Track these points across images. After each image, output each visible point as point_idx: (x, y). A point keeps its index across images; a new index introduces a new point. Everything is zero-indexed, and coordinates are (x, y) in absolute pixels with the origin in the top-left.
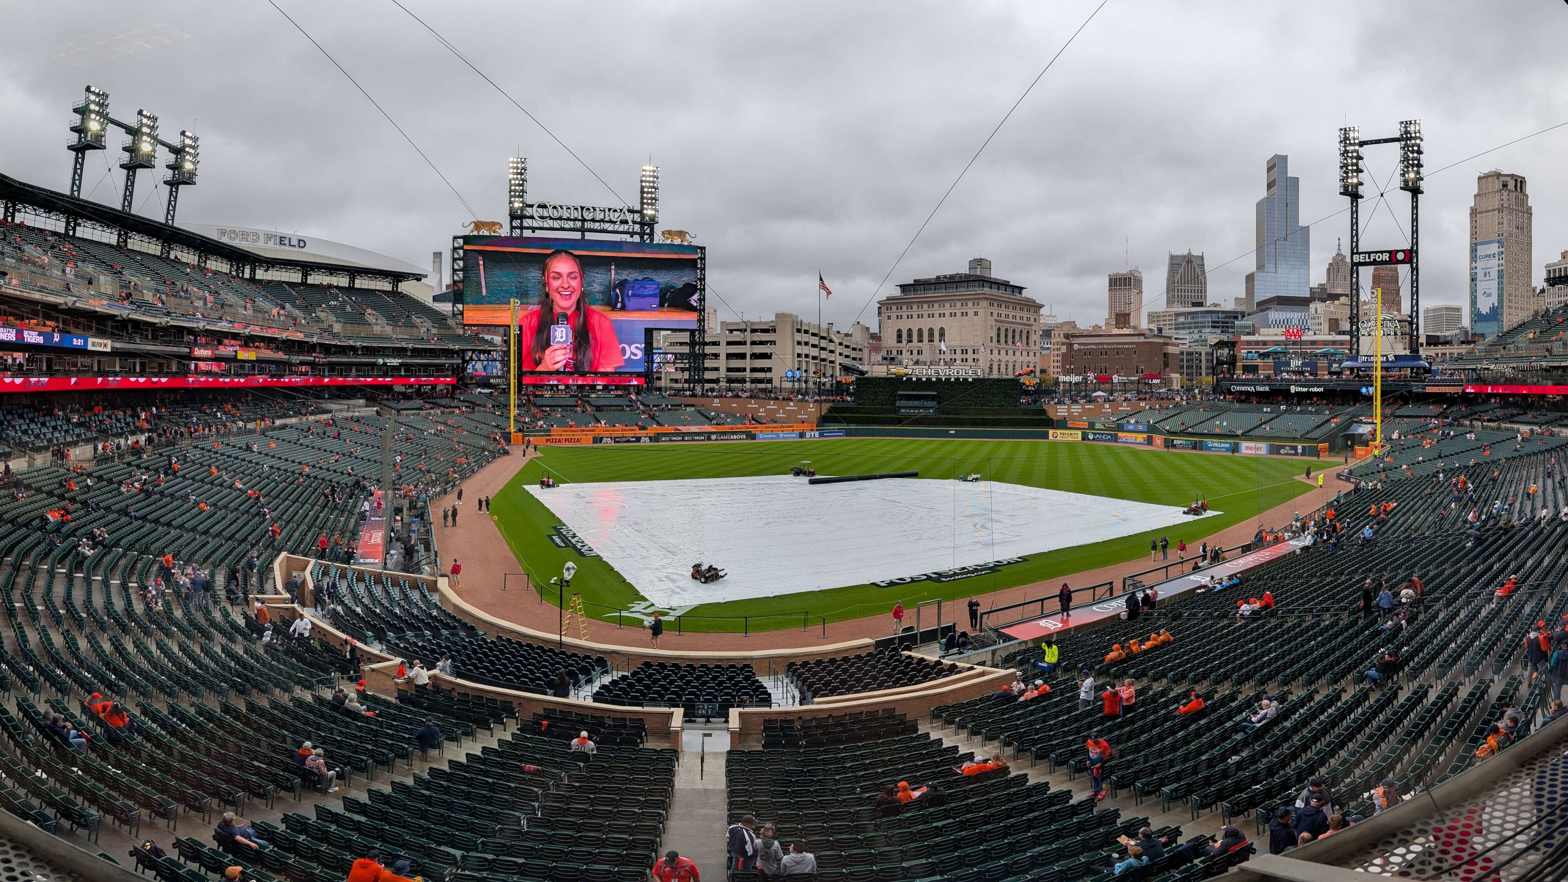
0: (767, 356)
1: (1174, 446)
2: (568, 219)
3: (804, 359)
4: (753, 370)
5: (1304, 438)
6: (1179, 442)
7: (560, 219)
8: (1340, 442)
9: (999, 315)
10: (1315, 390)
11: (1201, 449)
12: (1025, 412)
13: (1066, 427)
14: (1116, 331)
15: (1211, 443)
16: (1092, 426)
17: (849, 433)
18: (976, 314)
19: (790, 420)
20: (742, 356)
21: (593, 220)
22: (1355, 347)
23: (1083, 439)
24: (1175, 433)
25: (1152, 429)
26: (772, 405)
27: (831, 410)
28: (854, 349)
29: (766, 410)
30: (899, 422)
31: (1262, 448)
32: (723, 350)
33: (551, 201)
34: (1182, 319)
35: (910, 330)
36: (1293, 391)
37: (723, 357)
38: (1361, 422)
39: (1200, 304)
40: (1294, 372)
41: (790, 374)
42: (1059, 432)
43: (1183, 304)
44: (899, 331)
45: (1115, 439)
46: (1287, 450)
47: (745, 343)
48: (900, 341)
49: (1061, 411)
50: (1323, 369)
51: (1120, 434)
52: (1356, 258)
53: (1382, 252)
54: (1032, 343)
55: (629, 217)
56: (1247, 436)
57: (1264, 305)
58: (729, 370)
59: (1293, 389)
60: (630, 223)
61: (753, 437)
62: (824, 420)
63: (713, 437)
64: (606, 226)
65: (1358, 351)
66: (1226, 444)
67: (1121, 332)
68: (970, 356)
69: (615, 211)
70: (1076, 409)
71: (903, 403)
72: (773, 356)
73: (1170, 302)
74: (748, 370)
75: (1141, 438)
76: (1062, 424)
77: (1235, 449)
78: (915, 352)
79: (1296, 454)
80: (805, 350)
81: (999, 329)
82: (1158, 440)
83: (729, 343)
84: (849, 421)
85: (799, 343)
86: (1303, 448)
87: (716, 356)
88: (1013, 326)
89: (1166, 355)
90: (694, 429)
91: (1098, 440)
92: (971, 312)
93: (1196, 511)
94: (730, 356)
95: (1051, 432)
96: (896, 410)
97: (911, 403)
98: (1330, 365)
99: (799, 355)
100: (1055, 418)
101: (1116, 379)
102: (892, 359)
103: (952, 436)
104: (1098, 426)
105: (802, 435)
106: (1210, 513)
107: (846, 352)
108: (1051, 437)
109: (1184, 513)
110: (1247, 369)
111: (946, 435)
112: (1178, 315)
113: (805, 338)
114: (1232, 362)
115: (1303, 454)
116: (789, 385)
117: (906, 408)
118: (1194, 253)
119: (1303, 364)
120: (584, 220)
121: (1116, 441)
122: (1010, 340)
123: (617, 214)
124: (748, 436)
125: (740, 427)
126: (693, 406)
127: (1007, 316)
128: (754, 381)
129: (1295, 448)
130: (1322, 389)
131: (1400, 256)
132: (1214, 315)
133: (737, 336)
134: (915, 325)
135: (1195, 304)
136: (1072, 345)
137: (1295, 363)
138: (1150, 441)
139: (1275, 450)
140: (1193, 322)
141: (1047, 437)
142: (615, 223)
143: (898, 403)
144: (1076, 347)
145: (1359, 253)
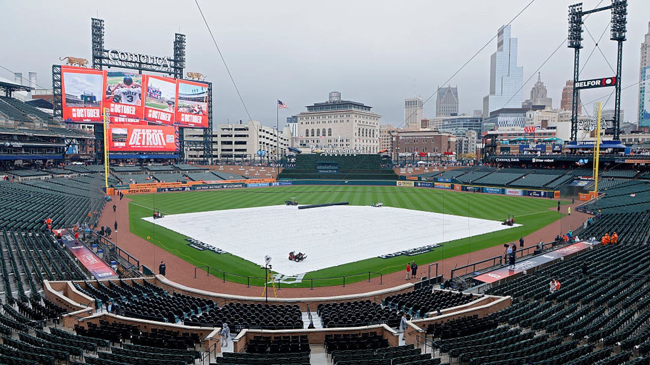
0: (244, 143)
1: (467, 190)
2: (131, 62)
3: (262, 145)
4: (236, 150)
5: (545, 187)
6: (470, 188)
7: (127, 61)
8: (566, 190)
9: (360, 121)
10: (548, 161)
11: (483, 192)
12: (383, 171)
13: (405, 180)
14: (421, 130)
15: (488, 188)
16: (420, 179)
17: (294, 183)
18: (348, 121)
19: (263, 176)
20: (230, 143)
21: (147, 64)
22: (574, 136)
23: (415, 186)
24: (467, 183)
25: (454, 181)
26: (252, 169)
27: (284, 171)
28: (285, 140)
29: (249, 172)
30: (319, 177)
31: (519, 192)
32: (219, 139)
33: (120, 50)
34: (446, 123)
35: (313, 130)
36: (534, 161)
37: (219, 143)
38: (579, 179)
39: (456, 115)
40: (531, 151)
41: (259, 153)
42: (402, 182)
43: (446, 115)
44: (307, 130)
45: (433, 186)
46: (535, 194)
47: (231, 136)
48: (307, 136)
49: (403, 171)
50: (549, 149)
51: (435, 183)
52: (577, 85)
53: (595, 80)
54: (375, 136)
55: (168, 63)
56: (509, 185)
57: (495, 114)
58: (223, 150)
59: (534, 160)
60: (169, 67)
61: (246, 186)
62: (280, 177)
63: (225, 186)
64: (154, 67)
65: (576, 138)
66: (497, 189)
67: (424, 130)
68: (345, 143)
69: (160, 59)
70: (410, 170)
71: (320, 167)
72: (247, 143)
73: (438, 114)
74: (234, 150)
75: (447, 185)
76: (403, 178)
77: (503, 192)
78: (316, 141)
79: (540, 196)
80: (263, 140)
81: (359, 129)
82: (458, 187)
83: (222, 136)
84: (292, 177)
85: (260, 136)
86: (545, 193)
87: (216, 142)
88: (363, 127)
89: (449, 142)
90: (213, 182)
91: (424, 186)
92: (345, 121)
93: (509, 224)
94: (223, 143)
95: (398, 182)
96: (317, 171)
97: (325, 167)
98: (554, 147)
99: (260, 143)
100: (399, 175)
101: (429, 154)
102: (305, 145)
103: (347, 184)
104: (423, 179)
105: (270, 184)
106: (515, 225)
107: (282, 141)
108: (397, 185)
109: (502, 224)
110: (503, 149)
111: (343, 183)
112: (444, 120)
113: (263, 134)
114: (494, 146)
115: (545, 196)
116: (259, 158)
117: (322, 170)
118: (452, 86)
119: (537, 147)
120: (141, 63)
121: (433, 187)
122: (368, 135)
123: (161, 61)
124: (243, 185)
125: (238, 181)
126: (208, 170)
127: (363, 122)
128: (236, 156)
129: (540, 193)
130: (553, 160)
131: (608, 82)
132: (466, 120)
133: (226, 132)
134: (316, 127)
135: (452, 115)
136: (398, 137)
137: (532, 146)
138: (452, 187)
139: (526, 194)
140: (453, 123)
141: (396, 185)
142: (160, 66)
143: (318, 167)
144: (401, 138)
145: (580, 82)
